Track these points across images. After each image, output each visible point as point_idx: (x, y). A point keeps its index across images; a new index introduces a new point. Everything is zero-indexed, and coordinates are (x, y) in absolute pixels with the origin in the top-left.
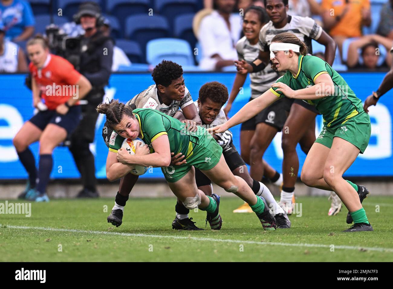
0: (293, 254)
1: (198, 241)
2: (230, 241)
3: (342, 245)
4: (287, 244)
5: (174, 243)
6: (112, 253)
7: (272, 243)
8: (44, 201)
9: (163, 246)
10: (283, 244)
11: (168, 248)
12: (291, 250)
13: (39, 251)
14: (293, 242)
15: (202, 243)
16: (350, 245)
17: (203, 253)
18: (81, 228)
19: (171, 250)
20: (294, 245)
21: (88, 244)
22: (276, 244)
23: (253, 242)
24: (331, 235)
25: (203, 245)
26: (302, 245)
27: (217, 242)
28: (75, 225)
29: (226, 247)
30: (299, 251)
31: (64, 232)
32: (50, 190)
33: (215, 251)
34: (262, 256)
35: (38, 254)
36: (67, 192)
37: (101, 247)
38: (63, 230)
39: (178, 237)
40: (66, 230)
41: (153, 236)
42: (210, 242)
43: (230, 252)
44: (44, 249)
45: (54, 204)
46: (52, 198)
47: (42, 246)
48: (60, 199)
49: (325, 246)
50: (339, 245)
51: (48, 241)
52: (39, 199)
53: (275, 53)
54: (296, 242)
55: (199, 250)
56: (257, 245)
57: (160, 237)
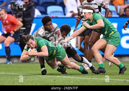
0: (100, 83)
1: (66, 78)
2: (77, 78)
3: (118, 79)
4: (98, 79)
5: (57, 78)
6: (35, 82)
7: (92, 79)
8: (10, 64)
9: (53, 80)
10: (96, 79)
11: (55, 80)
12: (99, 81)
13: (8, 82)
14: (100, 78)
15: (67, 78)
16: (120, 79)
17: (67, 82)
18: (23, 73)
19: (56, 81)
20: (100, 79)
21: (26, 79)
22: (93, 79)
23: (85, 78)
24: (114, 75)
25: (68, 79)
26: (103, 79)
27: (72, 78)
28: (21, 72)
29: (76, 80)
30: (102, 81)
31: (18, 75)
32: (12, 60)
33: (72, 81)
34: (89, 83)
35: (8, 83)
36: (18, 60)
37: (31, 80)
38: (17, 74)
39: (58, 76)
40: (18, 74)
41: (49, 76)
42: (70, 78)
43: (77, 82)
44: (10, 81)
45: (14, 65)
46: (13, 63)
47: (9, 80)
48: (16, 63)
49: (111, 79)
50: (116, 79)
51: (12, 78)
52: (8, 63)
53: (85, 13)
54: (101, 78)
55: (66, 81)
56: (87, 79)
57: (52, 76)
